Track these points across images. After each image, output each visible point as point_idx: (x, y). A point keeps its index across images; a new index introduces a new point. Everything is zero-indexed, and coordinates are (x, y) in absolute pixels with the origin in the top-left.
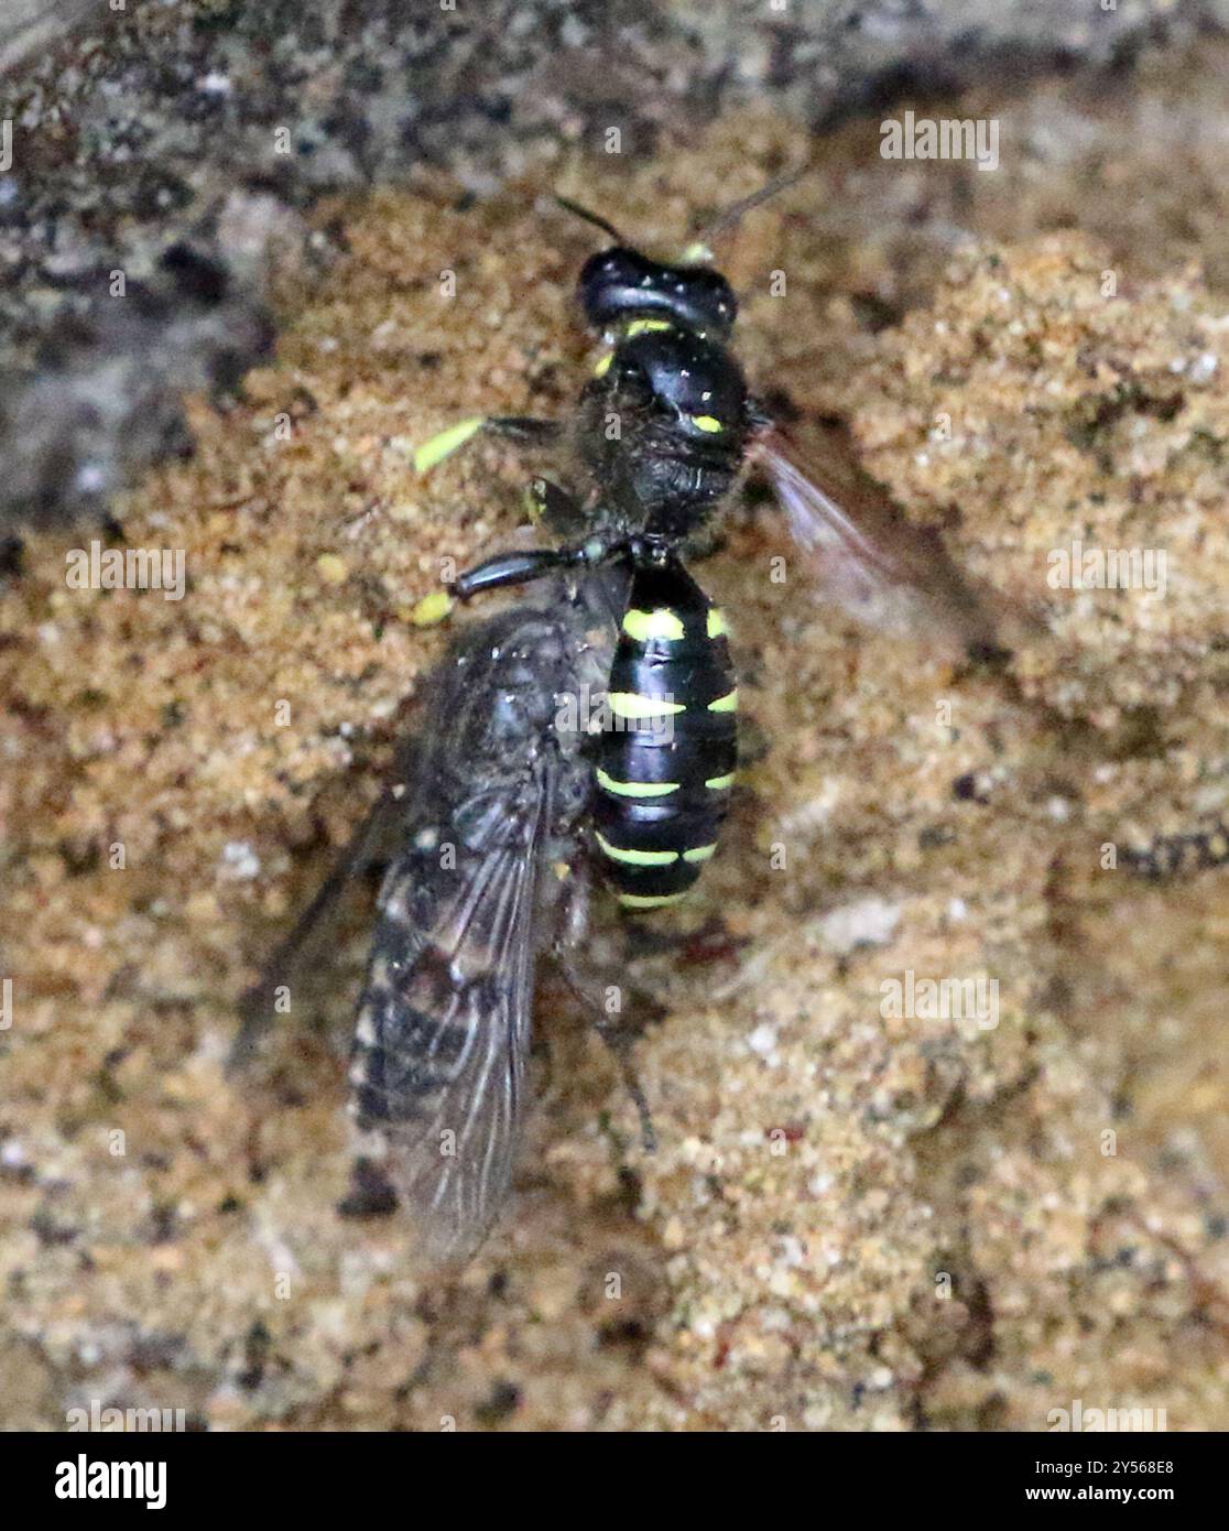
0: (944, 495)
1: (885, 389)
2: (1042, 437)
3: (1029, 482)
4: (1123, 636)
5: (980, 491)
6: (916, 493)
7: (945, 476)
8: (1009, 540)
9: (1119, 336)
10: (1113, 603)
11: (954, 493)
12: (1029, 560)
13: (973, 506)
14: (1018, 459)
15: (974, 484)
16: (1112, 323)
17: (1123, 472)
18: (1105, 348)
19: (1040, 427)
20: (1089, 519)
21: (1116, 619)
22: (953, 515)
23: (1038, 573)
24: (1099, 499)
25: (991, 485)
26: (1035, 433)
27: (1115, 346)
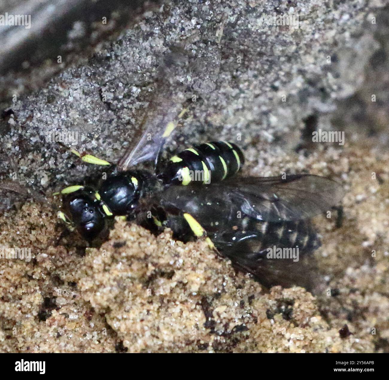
0: (105, 304)
1: (87, 274)
2: (133, 285)
3: (130, 299)
4: (160, 342)
5: (116, 302)
6: (97, 304)
7: (105, 299)
8: (125, 316)
9: (154, 255)
10: (156, 333)
11: (108, 304)
12: (131, 321)
13: (113, 307)
14: (126, 292)
15: (114, 300)
16: (152, 251)
17: (157, 294)
18: (150, 259)
19: (133, 283)
20: (148, 308)
21: (157, 338)
22: (108, 310)
23: (134, 325)
24: (151, 303)
25: (119, 300)
26: (131, 284)
27: (153, 257)
